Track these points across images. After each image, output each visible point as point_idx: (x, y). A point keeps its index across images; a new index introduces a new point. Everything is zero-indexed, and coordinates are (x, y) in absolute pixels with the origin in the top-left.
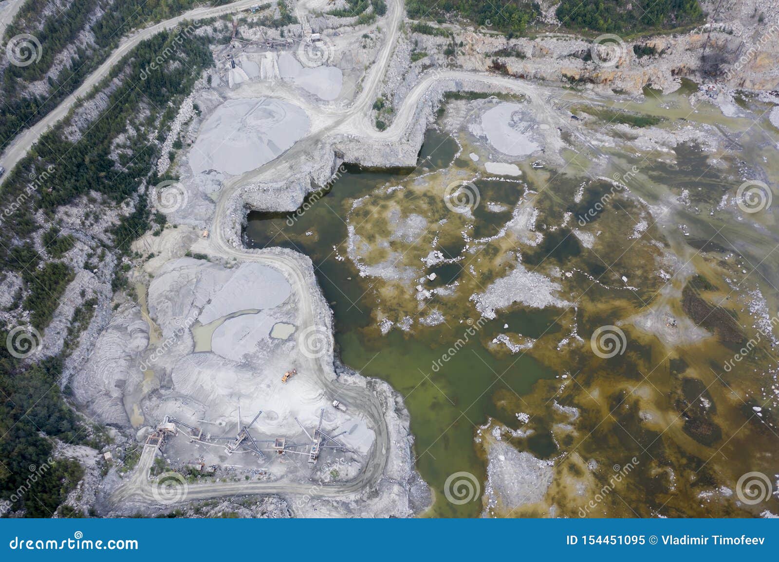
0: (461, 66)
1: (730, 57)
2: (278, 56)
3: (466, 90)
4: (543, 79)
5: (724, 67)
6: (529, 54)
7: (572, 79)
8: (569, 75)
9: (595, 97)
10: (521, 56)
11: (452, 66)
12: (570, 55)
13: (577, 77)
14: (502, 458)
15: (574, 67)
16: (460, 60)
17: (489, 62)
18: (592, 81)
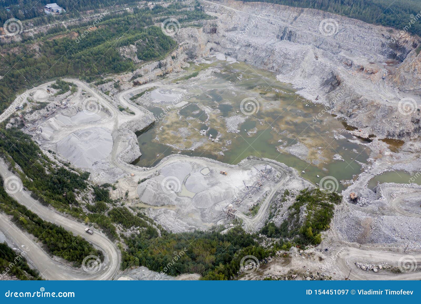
0: (124, 90)
1: (192, 51)
2: (56, 118)
3: (135, 95)
4: (152, 80)
5: (194, 54)
6: (143, 74)
7: (161, 76)
8: (159, 75)
9: (173, 77)
10: (140, 76)
11: (120, 91)
12: (154, 69)
13: (162, 74)
14: (291, 150)
15: (159, 72)
16: (122, 87)
17: (132, 84)
18: (167, 73)
